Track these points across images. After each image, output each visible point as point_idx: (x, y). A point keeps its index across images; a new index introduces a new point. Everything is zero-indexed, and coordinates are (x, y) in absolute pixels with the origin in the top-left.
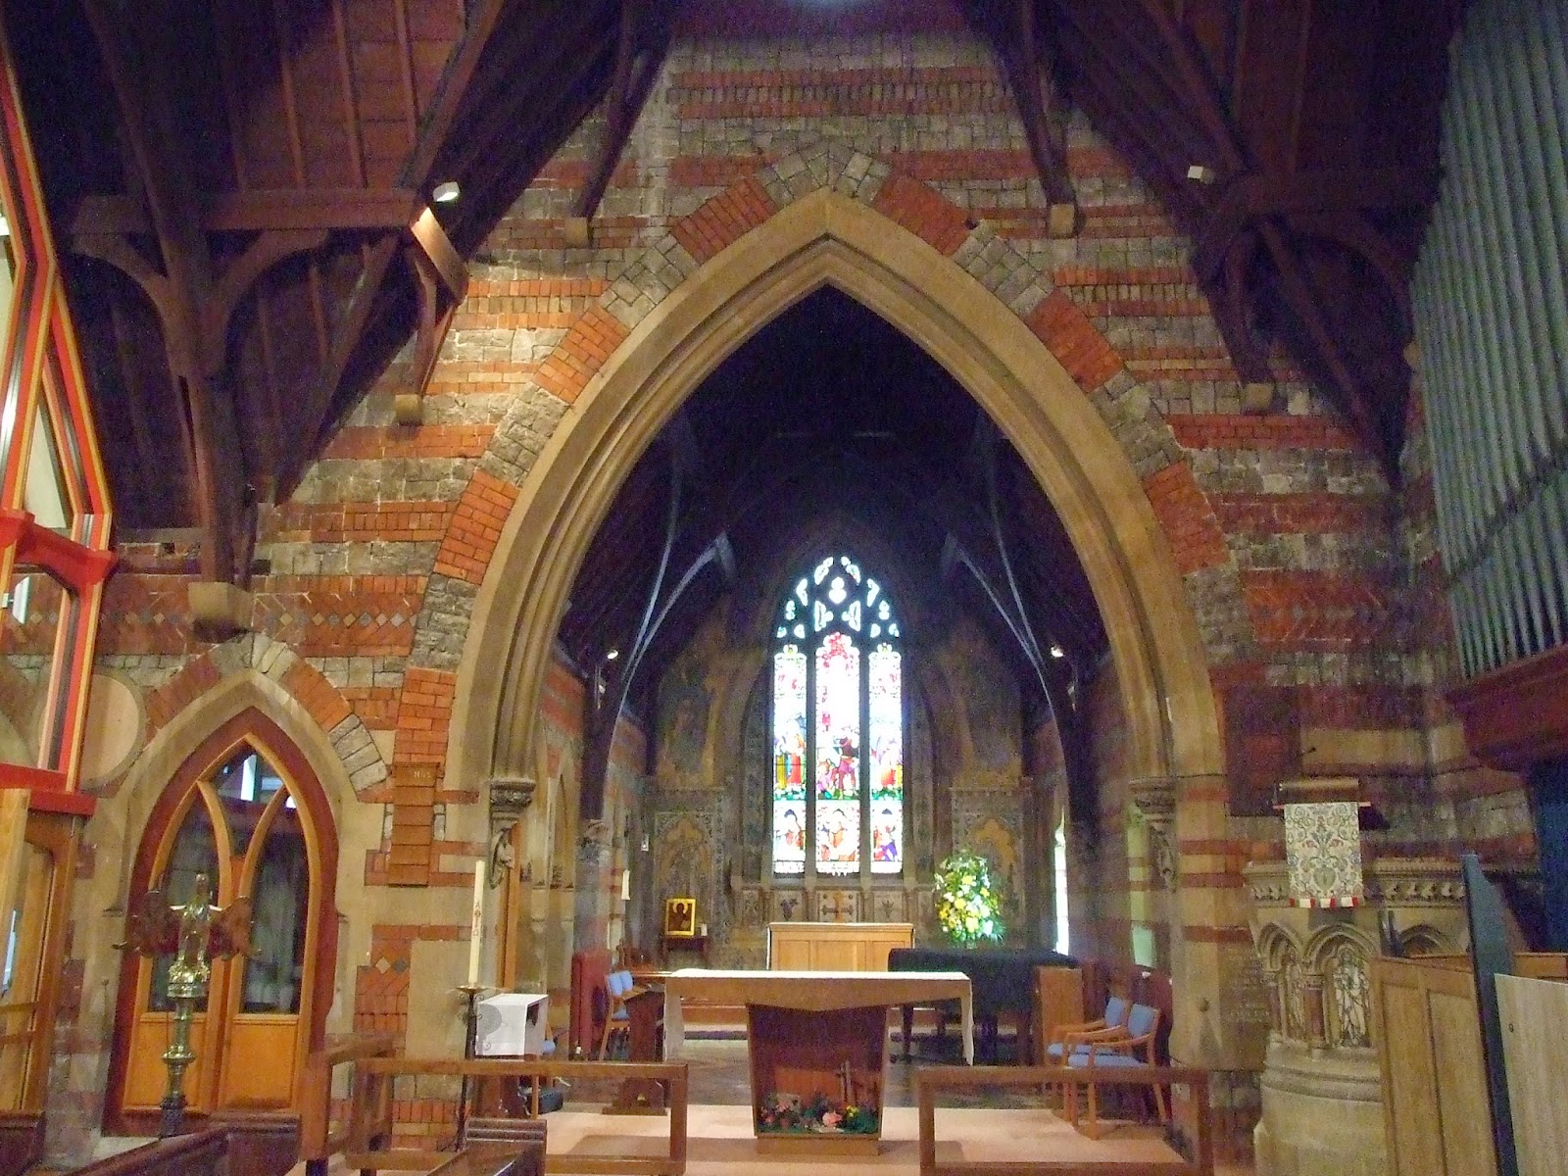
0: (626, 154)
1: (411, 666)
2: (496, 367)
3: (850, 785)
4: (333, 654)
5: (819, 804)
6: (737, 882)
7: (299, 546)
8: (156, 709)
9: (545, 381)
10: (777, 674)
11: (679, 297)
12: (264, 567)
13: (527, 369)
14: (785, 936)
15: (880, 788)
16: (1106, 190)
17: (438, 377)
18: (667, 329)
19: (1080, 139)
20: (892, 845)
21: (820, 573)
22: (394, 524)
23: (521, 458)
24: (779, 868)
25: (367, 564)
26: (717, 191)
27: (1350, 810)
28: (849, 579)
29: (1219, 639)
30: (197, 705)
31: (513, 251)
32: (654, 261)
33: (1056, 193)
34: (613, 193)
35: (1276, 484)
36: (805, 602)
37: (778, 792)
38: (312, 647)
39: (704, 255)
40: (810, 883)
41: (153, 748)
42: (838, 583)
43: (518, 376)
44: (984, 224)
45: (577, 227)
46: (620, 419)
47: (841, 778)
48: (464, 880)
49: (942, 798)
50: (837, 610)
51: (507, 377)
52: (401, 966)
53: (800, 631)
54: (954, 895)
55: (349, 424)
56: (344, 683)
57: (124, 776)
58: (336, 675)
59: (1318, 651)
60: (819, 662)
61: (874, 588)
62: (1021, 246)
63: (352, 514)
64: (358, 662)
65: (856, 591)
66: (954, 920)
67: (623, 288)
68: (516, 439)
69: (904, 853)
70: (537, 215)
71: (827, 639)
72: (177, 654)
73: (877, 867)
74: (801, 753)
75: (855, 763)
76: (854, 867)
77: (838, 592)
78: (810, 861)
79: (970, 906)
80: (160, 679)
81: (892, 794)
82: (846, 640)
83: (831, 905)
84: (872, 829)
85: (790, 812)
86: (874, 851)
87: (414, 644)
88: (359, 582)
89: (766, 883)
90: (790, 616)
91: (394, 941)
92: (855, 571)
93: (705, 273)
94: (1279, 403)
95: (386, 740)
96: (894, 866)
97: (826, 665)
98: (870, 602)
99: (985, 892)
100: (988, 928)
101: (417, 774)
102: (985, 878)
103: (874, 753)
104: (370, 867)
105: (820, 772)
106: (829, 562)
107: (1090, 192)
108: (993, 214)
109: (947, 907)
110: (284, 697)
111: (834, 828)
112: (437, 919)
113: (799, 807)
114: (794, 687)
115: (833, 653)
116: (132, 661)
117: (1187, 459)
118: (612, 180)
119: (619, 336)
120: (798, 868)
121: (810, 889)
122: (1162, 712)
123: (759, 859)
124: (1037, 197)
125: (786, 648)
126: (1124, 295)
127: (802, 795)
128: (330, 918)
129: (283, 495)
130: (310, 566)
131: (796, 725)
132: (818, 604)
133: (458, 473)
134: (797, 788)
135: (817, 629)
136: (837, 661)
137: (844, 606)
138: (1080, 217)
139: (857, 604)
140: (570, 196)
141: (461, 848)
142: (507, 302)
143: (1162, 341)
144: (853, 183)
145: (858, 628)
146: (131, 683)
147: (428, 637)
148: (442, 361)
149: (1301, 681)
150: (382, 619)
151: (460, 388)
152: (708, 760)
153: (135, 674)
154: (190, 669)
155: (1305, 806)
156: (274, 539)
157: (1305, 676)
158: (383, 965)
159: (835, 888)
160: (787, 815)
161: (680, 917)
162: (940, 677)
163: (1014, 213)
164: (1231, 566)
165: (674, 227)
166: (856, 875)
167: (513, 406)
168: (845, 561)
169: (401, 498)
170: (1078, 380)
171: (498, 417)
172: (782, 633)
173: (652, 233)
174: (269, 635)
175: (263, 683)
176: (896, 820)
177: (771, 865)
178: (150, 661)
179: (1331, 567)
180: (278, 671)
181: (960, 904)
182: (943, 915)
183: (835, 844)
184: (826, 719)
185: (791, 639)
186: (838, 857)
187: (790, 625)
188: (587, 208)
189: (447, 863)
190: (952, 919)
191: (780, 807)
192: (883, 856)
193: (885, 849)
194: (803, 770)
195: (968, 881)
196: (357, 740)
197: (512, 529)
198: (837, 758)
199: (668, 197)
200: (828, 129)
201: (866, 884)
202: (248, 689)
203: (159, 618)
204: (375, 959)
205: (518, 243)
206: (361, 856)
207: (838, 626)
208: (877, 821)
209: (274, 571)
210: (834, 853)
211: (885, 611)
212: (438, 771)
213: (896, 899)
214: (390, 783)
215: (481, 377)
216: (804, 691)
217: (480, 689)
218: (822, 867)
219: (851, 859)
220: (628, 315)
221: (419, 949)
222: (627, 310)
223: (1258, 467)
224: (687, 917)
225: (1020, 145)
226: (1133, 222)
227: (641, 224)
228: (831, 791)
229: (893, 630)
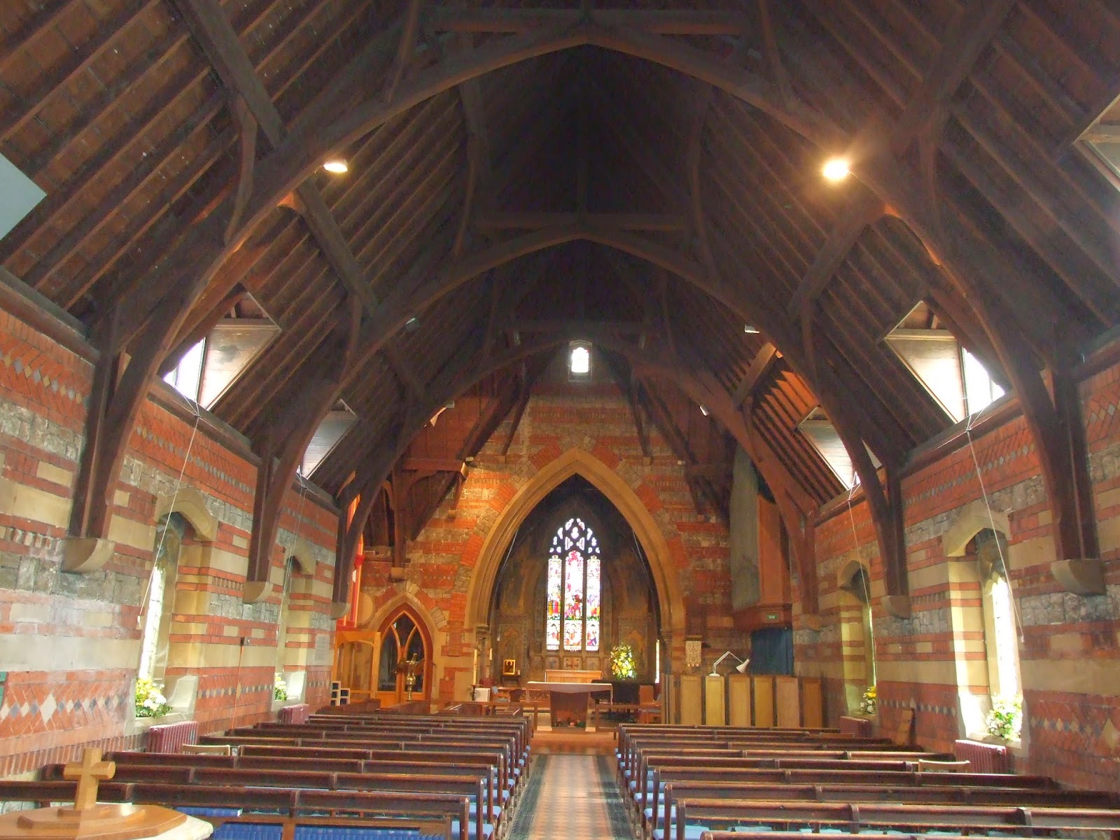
0: (516, 433)
1: (453, 592)
2: (477, 501)
3: (578, 614)
4: (430, 588)
5: (566, 622)
6: (532, 653)
7: (419, 554)
8: (378, 603)
9: (492, 506)
10: (549, 567)
11: (532, 480)
12: (409, 561)
13: (486, 502)
14: (551, 675)
15: (590, 616)
16: (661, 451)
17: (459, 504)
18: (528, 491)
19: (654, 433)
20: (595, 639)
21: (568, 525)
22: (448, 548)
23: (485, 530)
24: (549, 648)
25: (440, 561)
26: (543, 447)
27: (699, 643)
28: (580, 528)
29: (686, 590)
30: (390, 602)
31: (481, 464)
32: (525, 469)
33: (646, 453)
34: (512, 446)
35: (705, 544)
36: (561, 537)
37: (549, 616)
38: (424, 585)
39: (540, 467)
40: (561, 654)
41: (378, 614)
42: (575, 530)
43: (484, 504)
44: (624, 460)
45: (502, 459)
46: (514, 518)
47: (575, 612)
48: (470, 655)
49: (615, 621)
50: (575, 541)
51: (481, 504)
52: (452, 679)
53: (559, 550)
54: (618, 660)
55: (433, 517)
56: (434, 596)
57: (369, 623)
58: (431, 594)
59: (713, 594)
60: (567, 563)
61: (590, 532)
62: (635, 468)
63: (434, 546)
64: (438, 591)
65: (583, 533)
66: (618, 671)
67: (515, 477)
68: (484, 524)
69: (600, 642)
70: (489, 452)
71: (570, 553)
72: (383, 586)
73: (588, 648)
74: (558, 600)
75: (581, 605)
76: (579, 648)
77: (575, 534)
78: (561, 645)
79: (624, 665)
80: (379, 594)
81: (595, 618)
82: (578, 554)
83: (570, 663)
84: (587, 632)
85: (554, 625)
86: (587, 641)
87: (454, 585)
88: (437, 567)
89: (543, 654)
90: (555, 543)
91: (450, 672)
92: (582, 525)
93: (540, 473)
94: (707, 519)
95: (446, 613)
96: (595, 648)
97: (570, 564)
98: (588, 539)
99: (629, 659)
100: (630, 674)
101: (456, 624)
102: (630, 654)
103: (588, 601)
104: (443, 650)
105: (566, 608)
106: (572, 521)
107: (656, 451)
108: (628, 457)
109: (615, 665)
110: (416, 600)
111: (571, 632)
112: (462, 666)
113: (558, 623)
114: (556, 573)
115: (573, 559)
116: (370, 588)
117: (680, 535)
118: (513, 442)
119: (515, 493)
120: (556, 648)
121: (561, 656)
122: (670, 610)
123: (541, 645)
124: (641, 453)
125: (553, 557)
126: (664, 484)
127: (559, 618)
128: (431, 665)
129: (414, 538)
130: (423, 561)
131: (557, 589)
132: (567, 538)
133: (467, 534)
134: (557, 615)
135: (566, 549)
136: (574, 563)
137: (578, 540)
138: (652, 459)
139: (583, 539)
140: (500, 447)
141: (468, 645)
142: (480, 480)
143: (675, 499)
144: (585, 446)
145: (583, 549)
146: (370, 595)
147: (458, 583)
148: (461, 498)
149: (708, 602)
150: (444, 578)
151: (466, 507)
152: (521, 603)
153: (371, 592)
154: (387, 592)
155: (690, 642)
156: (412, 552)
157: (709, 601)
158: (447, 679)
159: (571, 656)
160: (552, 626)
161: (509, 668)
162: (616, 571)
163: (634, 457)
164: (690, 568)
165: (531, 458)
166: (580, 651)
167: (483, 514)
168: (578, 520)
169: (449, 541)
170: (649, 511)
171: (478, 517)
172: (552, 550)
173: (524, 459)
174: (411, 581)
175: (410, 596)
176: (597, 629)
177: (545, 646)
178: (375, 588)
179: (719, 569)
180: (414, 592)
181: (620, 664)
182: (613, 668)
183: (572, 638)
184: (569, 586)
185: (555, 553)
186: (573, 644)
187: (555, 547)
188: (504, 453)
189: (465, 650)
190: (617, 669)
191: (549, 622)
192: (591, 644)
193: (592, 641)
194: (559, 607)
195: (623, 655)
196: (438, 614)
197: (483, 551)
198: (573, 603)
199: (529, 448)
200: (578, 428)
201: (584, 655)
202: (405, 598)
203: (378, 575)
204: (445, 677)
205: (483, 461)
206: (440, 648)
207: (575, 548)
208: (589, 629)
209: (412, 562)
210: (571, 642)
211: (594, 542)
212: (462, 623)
213: (595, 661)
214: (448, 627)
215: (473, 504)
216: (560, 575)
217: (474, 599)
218: (566, 648)
219: (578, 644)
220: (517, 485)
221: (457, 674)
222: (516, 484)
223: (700, 538)
224: (512, 667)
225: (635, 435)
226: (668, 461)
227: (520, 457)
228: (571, 617)
229: (598, 550)
